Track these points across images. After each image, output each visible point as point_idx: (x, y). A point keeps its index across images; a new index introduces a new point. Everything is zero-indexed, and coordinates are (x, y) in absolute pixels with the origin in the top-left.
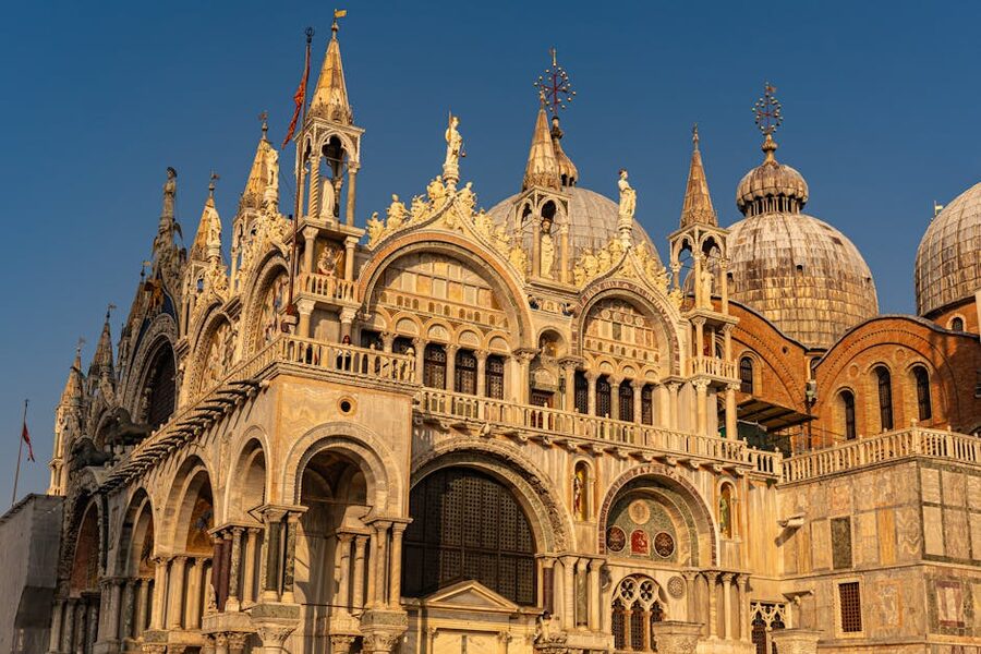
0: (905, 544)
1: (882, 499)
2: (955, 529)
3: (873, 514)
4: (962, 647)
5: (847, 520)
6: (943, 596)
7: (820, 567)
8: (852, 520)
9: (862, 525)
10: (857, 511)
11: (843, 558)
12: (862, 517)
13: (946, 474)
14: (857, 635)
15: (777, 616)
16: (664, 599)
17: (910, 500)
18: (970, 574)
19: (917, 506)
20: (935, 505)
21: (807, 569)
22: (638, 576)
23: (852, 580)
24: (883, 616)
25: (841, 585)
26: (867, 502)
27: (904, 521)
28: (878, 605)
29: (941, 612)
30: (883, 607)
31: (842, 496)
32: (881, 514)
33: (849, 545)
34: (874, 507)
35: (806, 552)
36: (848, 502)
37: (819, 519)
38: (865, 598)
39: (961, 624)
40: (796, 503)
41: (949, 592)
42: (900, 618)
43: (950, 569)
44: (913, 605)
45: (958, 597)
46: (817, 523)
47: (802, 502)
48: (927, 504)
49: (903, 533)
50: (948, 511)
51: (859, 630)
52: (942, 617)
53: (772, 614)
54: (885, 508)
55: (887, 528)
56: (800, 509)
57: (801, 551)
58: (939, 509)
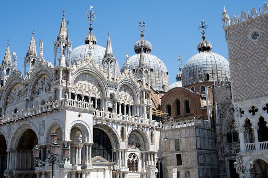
0: (192, 146)
1: (187, 135)
2: (202, 142)
3: (185, 138)
4: (204, 169)
5: (178, 140)
6: (200, 157)
7: (171, 150)
8: (180, 140)
9: (182, 141)
10: (181, 138)
11: (177, 148)
12: (182, 139)
13: (201, 130)
14: (181, 166)
15: (161, 162)
16: (138, 159)
17: (194, 136)
18: (205, 152)
19: (195, 137)
20: (199, 137)
21: (168, 151)
22: (132, 154)
23: (180, 154)
24: (187, 162)
25: (177, 155)
26: (184, 136)
27: (192, 140)
28: (186, 159)
29: (200, 161)
30: (187, 160)
31: (177, 134)
32: (187, 138)
33: (179, 145)
34: (185, 137)
35: (168, 147)
36: (179, 135)
37: (171, 139)
38: (183, 158)
39: (203, 163)
40: (165, 135)
41: (201, 156)
42: (191, 162)
43: (201, 151)
44: (194, 159)
45: (203, 157)
46: (171, 140)
47: (167, 135)
48: (197, 137)
49: (192, 143)
50: (201, 138)
51: (181, 165)
52: (200, 162)
53: (160, 162)
54: (188, 137)
55: (188, 142)
56: (167, 137)
57: (167, 146)
58: (199, 138)
